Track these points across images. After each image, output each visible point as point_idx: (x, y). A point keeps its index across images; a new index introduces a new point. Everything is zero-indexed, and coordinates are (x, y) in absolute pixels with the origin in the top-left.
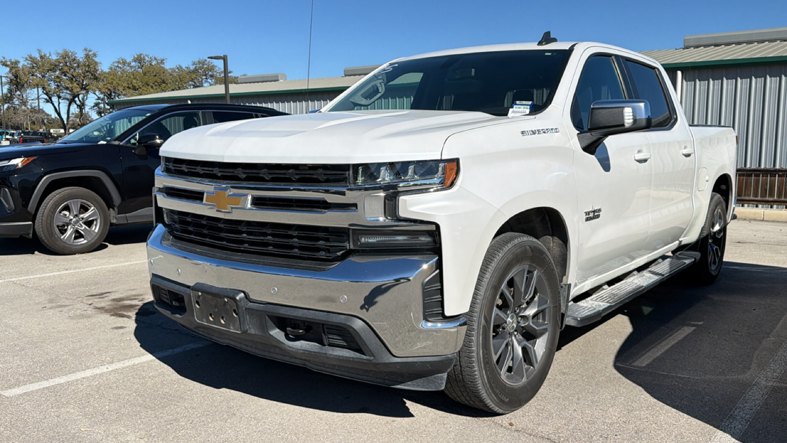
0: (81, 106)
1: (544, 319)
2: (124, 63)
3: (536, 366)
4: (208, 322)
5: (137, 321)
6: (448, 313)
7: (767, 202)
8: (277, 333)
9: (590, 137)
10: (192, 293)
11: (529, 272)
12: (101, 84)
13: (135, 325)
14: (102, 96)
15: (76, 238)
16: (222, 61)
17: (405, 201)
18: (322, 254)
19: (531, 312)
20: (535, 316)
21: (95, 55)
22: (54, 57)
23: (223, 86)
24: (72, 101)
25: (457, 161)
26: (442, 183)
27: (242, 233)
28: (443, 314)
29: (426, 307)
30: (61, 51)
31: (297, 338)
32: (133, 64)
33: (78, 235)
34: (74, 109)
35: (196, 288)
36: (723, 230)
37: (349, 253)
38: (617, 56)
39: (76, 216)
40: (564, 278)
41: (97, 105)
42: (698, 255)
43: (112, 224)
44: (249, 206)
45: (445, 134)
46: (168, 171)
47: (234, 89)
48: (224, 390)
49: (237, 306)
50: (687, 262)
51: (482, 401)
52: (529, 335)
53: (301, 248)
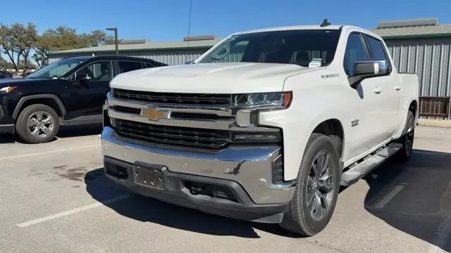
0: (26, 56)
1: (331, 182)
2: (52, 31)
3: (328, 208)
4: (144, 184)
5: (86, 182)
6: (286, 179)
7: (425, 115)
8: (185, 190)
9: (354, 79)
10: (134, 167)
11: (325, 156)
12: (37, 44)
13: (86, 185)
14: (38, 51)
15: (40, 134)
16: (114, 31)
17: (263, 115)
18: (213, 145)
19: (325, 178)
20: (327, 180)
21: (34, 26)
22: (10, 27)
23: (115, 45)
24: (20, 53)
25: (291, 93)
26: (283, 105)
27: (164, 132)
28: (283, 180)
29: (274, 176)
30: (14, 24)
31: (197, 193)
32: (57, 32)
33: (41, 132)
34: (22, 58)
35: (137, 164)
36: (413, 131)
37: (229, 144)
38: (363, 34)
39: (40, 121)
40: (341, 159)
41: (35, 55)
42: (401, 145)
43: (60, 126)
44: (169, 117)
45: (284, 77)
46: (116, 96)
47: (121, 47)
48: (147, 222)
49: (162, 174)
50: (397, 149)
51: (301, 229)
52: (323, 191)
53: (200, 142)
